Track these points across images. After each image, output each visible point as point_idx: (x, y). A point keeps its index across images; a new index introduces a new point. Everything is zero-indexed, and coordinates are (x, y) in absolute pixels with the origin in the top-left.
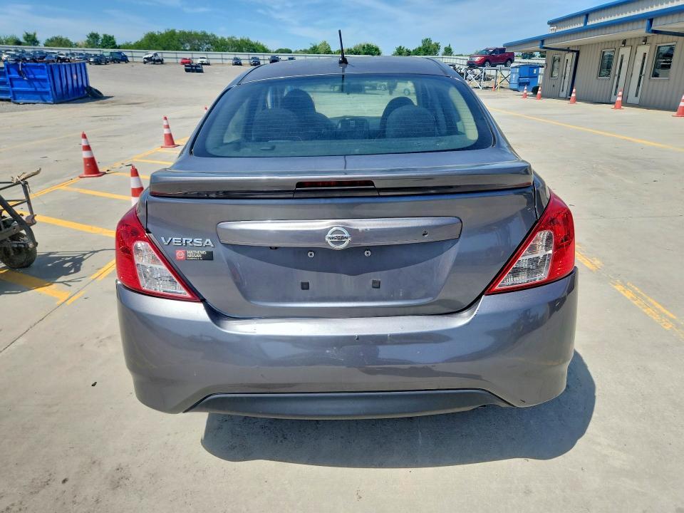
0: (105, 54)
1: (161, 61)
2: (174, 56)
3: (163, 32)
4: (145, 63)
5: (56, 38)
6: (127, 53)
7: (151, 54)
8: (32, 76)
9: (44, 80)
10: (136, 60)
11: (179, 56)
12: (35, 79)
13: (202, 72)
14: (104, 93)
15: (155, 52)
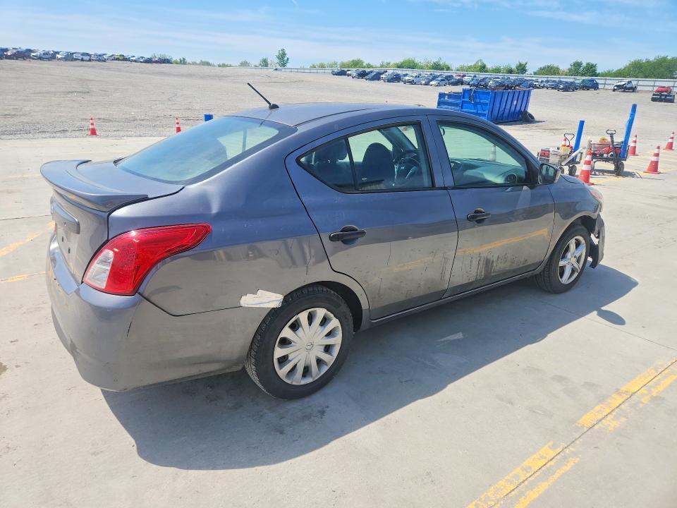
0: (577, 82)
1: (633, 89)
2: (652, 83)
3: (652, 59)
4: (614, 90)
5: (548, 67)
6: (599, 80)
7: (624, 81)
8: (478, 100)
9: (486, 104)
10: (607, 87)
11: (657, 84)
12: (480, 103)
13: (672, 101)
14: (536, 118)
15: (629, 80)
